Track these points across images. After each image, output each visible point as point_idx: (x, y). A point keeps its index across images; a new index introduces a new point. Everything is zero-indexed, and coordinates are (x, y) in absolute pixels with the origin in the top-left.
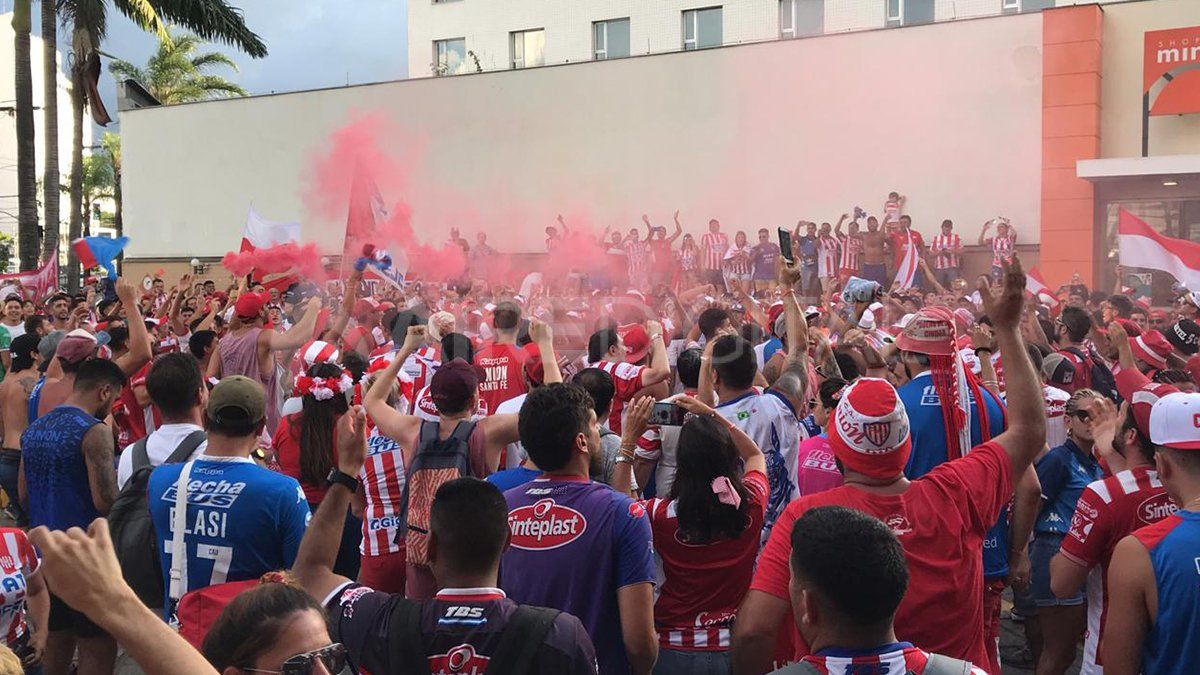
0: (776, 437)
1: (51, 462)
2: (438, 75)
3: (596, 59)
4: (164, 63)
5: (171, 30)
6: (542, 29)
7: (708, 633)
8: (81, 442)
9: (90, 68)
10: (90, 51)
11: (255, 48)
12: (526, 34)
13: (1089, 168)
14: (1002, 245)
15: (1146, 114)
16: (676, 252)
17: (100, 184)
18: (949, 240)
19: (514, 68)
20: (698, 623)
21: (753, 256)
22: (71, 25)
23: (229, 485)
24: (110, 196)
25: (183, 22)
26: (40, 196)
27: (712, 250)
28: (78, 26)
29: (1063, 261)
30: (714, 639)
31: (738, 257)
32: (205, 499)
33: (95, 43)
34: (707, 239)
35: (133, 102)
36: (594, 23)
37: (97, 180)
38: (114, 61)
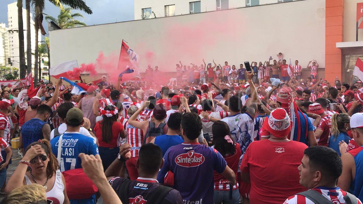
0: (247, 127)
1: (32, 135)
2: (143, 19)
3: (191, 13)
4: (62, 16)
5: (64, 6)
6: (174, 5)
7: (223, 185)
8: (42, 129)
9: (40, 18)
10: (40, 13)
11: (89, 11)
12: (169, 6)
13: (340, 45)
14: (314, 68)
15: (357, 28)
16: (215, 71)
17: (44, 53)
18: (298, 67)
19: (166, 16)
20: (220, 182)
21: (238, 72)
22: (34, 5)
23: (73, 140)
24: (47, 56)
25: (67, 4)
26: (26, 56)
27: (226, 71)
28: (36, 6)
29: (332, 73)
30: (225, 187)
31: (234, 73)
32: (67, 145)
33: (41, 11)
34: (224, 68)
35: (53, 28)
36: (190, 3)
37: (43, 51)
38: (47, 16)
